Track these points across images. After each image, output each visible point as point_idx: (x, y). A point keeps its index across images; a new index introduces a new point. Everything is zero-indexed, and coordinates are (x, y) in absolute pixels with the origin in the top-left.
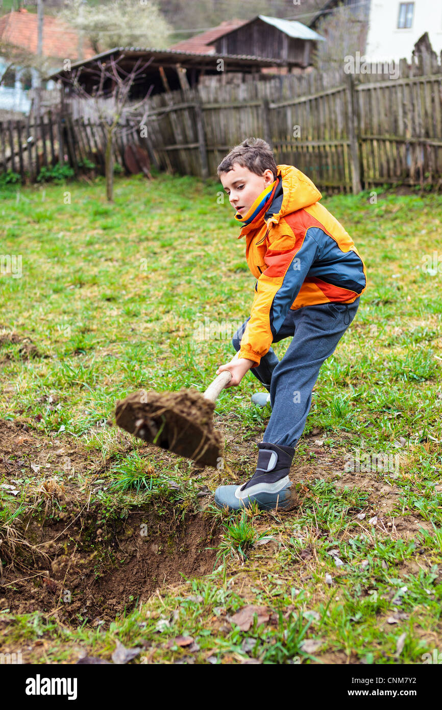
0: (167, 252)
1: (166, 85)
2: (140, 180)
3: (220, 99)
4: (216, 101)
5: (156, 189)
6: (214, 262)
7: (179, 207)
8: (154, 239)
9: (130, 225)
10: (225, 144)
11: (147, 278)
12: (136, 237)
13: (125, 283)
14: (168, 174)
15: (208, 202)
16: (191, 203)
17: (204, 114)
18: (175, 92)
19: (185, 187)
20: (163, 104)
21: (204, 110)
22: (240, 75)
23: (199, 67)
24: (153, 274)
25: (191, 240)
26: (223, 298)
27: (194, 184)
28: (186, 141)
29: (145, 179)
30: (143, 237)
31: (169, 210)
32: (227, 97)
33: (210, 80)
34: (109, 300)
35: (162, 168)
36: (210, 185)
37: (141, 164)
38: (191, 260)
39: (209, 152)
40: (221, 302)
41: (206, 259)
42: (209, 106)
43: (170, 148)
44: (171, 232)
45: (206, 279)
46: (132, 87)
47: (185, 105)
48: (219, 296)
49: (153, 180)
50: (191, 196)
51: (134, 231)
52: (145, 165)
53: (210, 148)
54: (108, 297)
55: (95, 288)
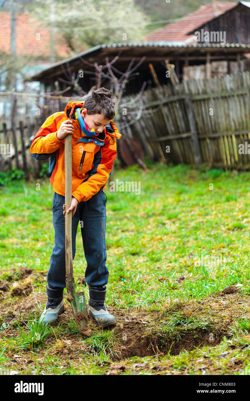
0: (174, 222)
1: (156, 81)
2: (136, 171)
3: (208, 90)
4: (205, 92)
5: (153, 178)
6: (215, 226)
7: (177, 191)
8: (160, 215)
9: (136, 206)
10: (215, 132)
11: (161, 239)
12: (144, 214)
13: (144, 243)
14: (162, 164)
15: (203, 186)
16: (187, 188)
17: (194, 105)
18: (165, 86)
19: (179, 175)
20: (155, 98)
21: (193, 101)
22: (225, 63)
23: (183, 58)
24: (165, 237)
25: (193, 213)
26: (225, 244)
27: (188, 172)
28: (178, 132)
29: (141, 170)
30: (150, 214)
31: (168, 194)
32: (215, 88)
33: (195, 70)
34: (134, 254)
35: (156, 159)
36: (204, 172)
37: (136, 156)
38: (195, 225)
39: (201, 140)
40: (223, 247)
41: (208, 224)
42: (198, 97)
43: (163, 139)
44: (175, 208)
45: (210, 236)
46: (127, 85)
47: (176, 98)
48: (222, 244)
49: (148, 171)
50: (186, 182)
51: (141, 210)
52: (140, 157)
53: (202, 136)
54: (133, 252)
55: (120, 248)
